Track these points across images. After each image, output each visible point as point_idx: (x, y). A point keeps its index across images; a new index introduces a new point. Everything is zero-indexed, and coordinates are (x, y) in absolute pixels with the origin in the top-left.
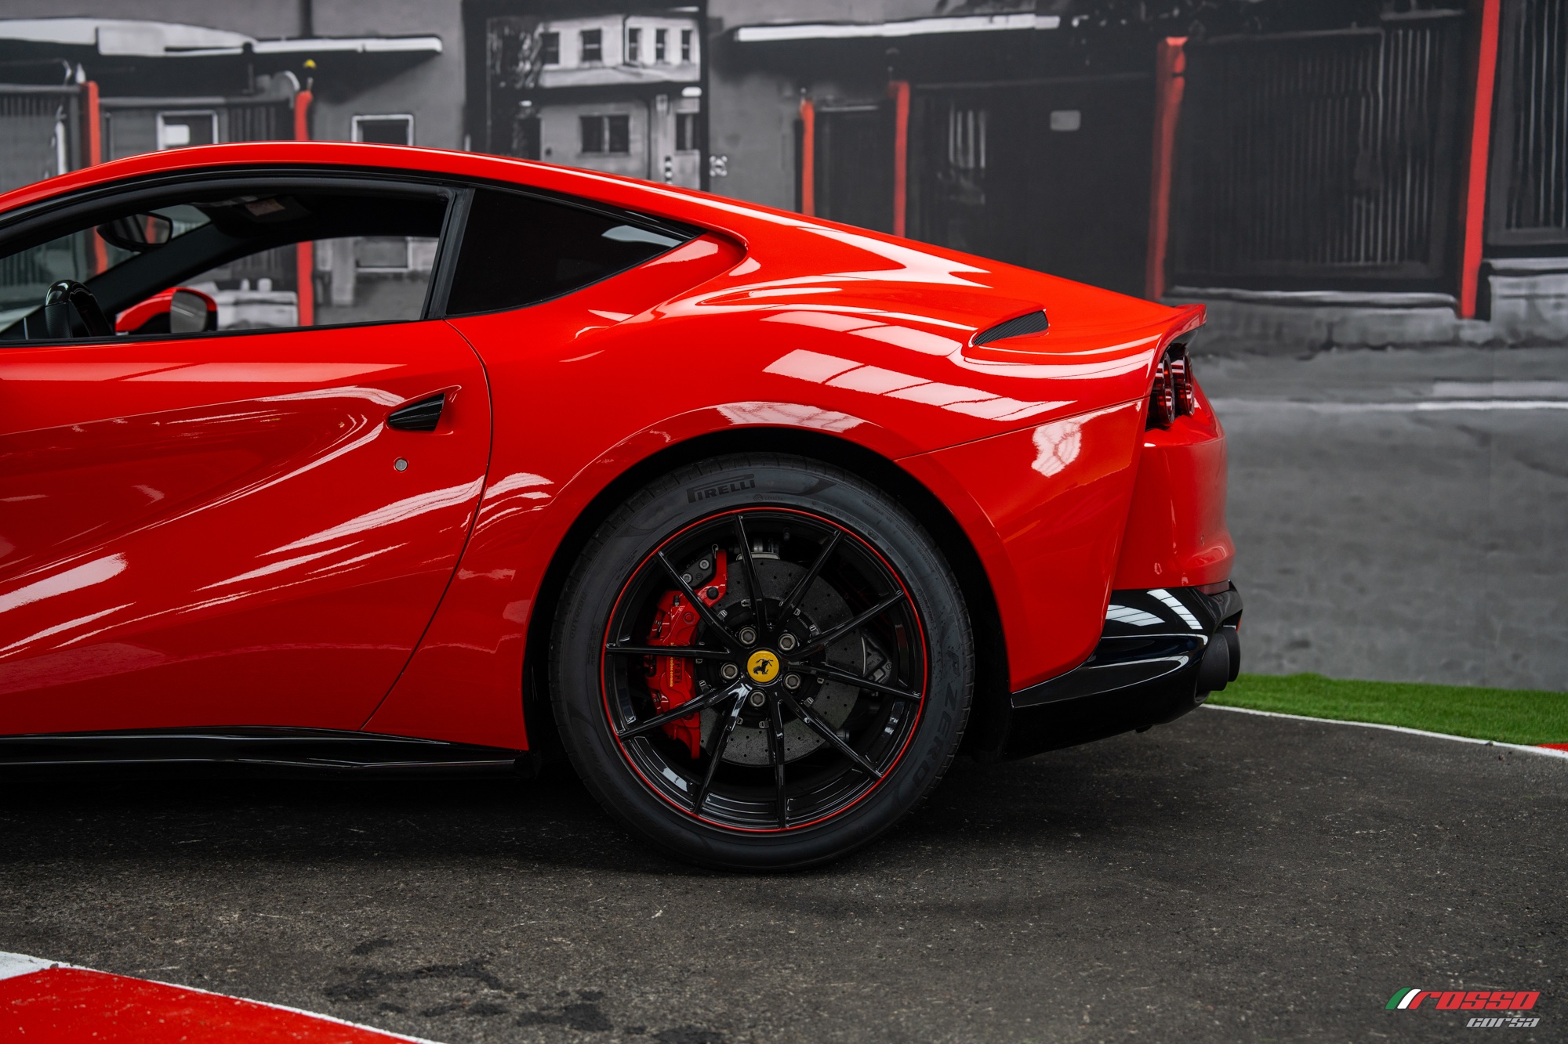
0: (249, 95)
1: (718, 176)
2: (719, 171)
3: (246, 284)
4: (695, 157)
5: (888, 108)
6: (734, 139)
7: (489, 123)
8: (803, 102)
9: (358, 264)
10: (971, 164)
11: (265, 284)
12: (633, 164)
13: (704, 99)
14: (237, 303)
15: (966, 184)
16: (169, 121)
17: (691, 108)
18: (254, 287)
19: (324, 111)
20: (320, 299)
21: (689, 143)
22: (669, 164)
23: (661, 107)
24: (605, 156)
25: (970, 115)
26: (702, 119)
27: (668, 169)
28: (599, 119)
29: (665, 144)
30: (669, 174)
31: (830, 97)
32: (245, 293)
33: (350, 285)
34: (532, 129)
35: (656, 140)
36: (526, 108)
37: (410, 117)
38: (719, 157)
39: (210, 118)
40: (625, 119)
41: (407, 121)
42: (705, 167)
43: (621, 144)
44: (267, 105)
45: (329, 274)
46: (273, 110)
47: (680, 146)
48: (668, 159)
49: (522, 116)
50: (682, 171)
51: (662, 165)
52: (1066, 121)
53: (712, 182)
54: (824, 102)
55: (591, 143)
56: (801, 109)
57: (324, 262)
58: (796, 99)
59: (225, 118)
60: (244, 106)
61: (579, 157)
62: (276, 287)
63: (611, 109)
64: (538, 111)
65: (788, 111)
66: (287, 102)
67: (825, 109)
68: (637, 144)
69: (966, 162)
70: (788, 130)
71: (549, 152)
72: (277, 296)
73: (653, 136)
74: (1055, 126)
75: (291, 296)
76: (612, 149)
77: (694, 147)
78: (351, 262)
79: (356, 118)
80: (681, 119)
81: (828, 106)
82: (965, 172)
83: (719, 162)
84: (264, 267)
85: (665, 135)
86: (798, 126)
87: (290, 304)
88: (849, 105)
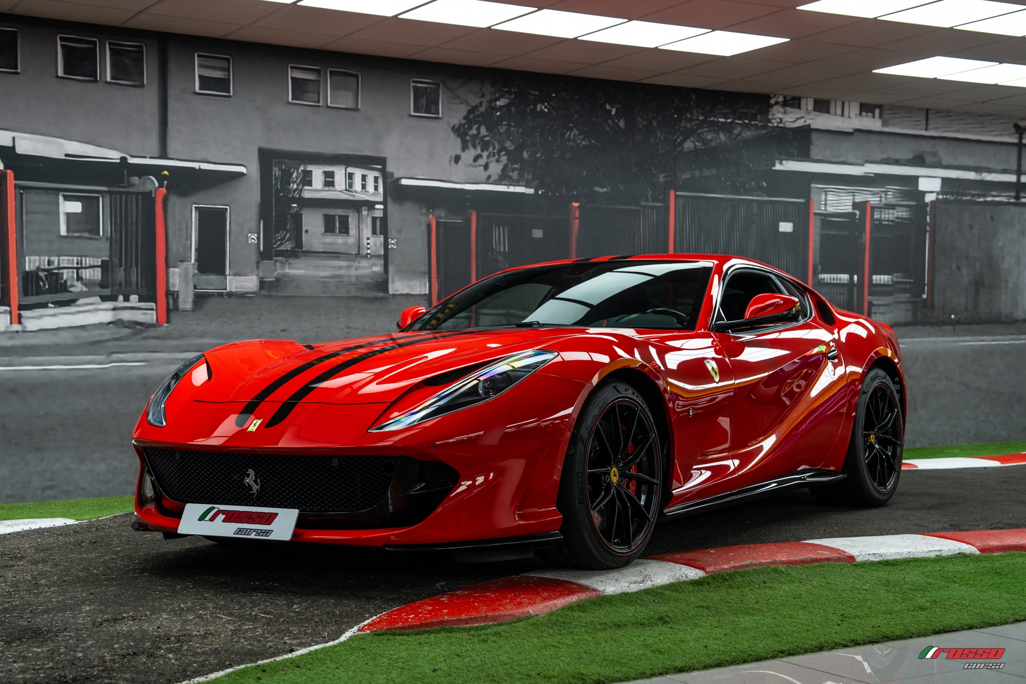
0: (122, 187)
1: (392, 248)
2: (392, 246)
3: (121, 298)
4: (382, 238)
5: (468, 221)
6: (399, 231)
7: (274, 214)
8: (431, 216)
9: (195, 287)
10: (502, 250)
11: (134, 298)
12: (351, 240)
13: (385, 210)
14: (114, 309)
15: (500, 258)
16: (66, 198)
17: (379, 214)
18: (127, 299)
19: (175, 202)
20: (171, 307)
21: (378, 232)
22: (368, 241)
23: (365, 213)
24: (337, 235)
25: (501, 228)
26: (384, 220)
27: (368, 244)
28: (334, 216)
29: (367, 231)
30: (369, 246)
31: (443, 215)
32: (121, 302)
33: (190, 299)
34: (298, 218)
35: (362, 229)
36: (295, 207)
37: (228, 207)
38: (393, 239)
39: (98, 198)
40: (347, 217)
41: (227, 209)
42: (386, 244)
43: (345, 230)
44: (137, 194)
45: (178, 292)
46: (140, 197)
47: (374, 232)
48: (368, 239)
49: (292, 212)
50: (375, 245)
51: (365, 241)
52: (538, 234)
53: (389, 250)
54: (440, 217)
55: (329, 227)
56: (430, 219)
57: (174, 285)
58: (427, 214)
59: (108, 200)
60: (121, 193)
61: (323, 234)
62: (141, 300)
63: (340, 212)
64: (301, 210)
65: (424, 219)
66: (151, 192)
67: (441, 220)
68: (353, 231)
69: (500, 249)
70: (424, 229)
71: (307, 231)
72: (142, 305)
73: (360, 227)
74: (533, 236)
75: (153, 305)
76: (340, 232)
77: (381, 234)
78: (191, 286)
79: (194, 206)
80: (374, 220)
81: (442, 219)
82: (500, 252)
83: (393, 242)
84: (134, 287)
85: (367, 227)
86: (429, 227)
87: (152, 309)
88: (451, 219)
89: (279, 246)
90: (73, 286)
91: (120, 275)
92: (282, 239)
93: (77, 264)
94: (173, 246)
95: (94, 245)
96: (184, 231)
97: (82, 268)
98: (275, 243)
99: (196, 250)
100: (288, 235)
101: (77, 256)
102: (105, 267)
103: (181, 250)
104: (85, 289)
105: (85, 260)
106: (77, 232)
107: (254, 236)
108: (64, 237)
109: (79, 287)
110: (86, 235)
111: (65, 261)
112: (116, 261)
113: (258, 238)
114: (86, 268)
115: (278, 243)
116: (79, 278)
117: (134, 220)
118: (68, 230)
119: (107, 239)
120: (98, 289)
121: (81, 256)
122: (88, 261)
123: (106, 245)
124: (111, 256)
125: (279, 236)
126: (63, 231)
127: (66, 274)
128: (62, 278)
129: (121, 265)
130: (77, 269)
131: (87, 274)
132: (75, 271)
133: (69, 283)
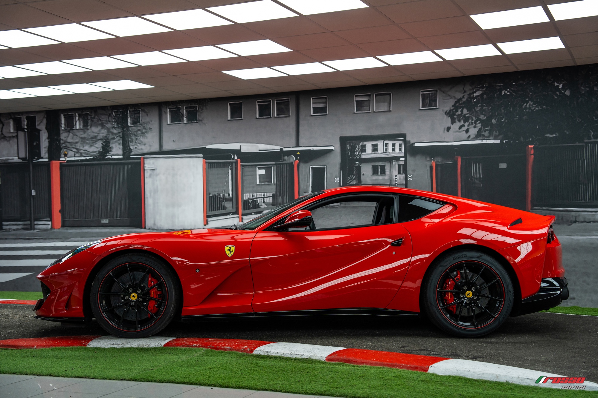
0: (281, 161)
1: (409, 180)
2: (410, 179)
4: (404, 175)
5: (456, 163)
6: (414, 171)
7: (347, 167)
8: (432, 161)
10: (478, 177)
12: (387, 177)
13: (405, 161)
15: (477, 181)
16: (259, 168)
17: (402, 163)
19: (302, 166)
21: (402, 172)
22: (396, 177)
23: (394, 163)
24: (379, 175)
25: (477, 164)
26: (405, 166)
27: (396, 179)
28: (377, 166)
29: (395, 172)
30: (396, 180)
31: (440, 160)
34: (359, 169)
35: (393, 171)
36: (358, 163)
37: (326, 166)
38: (410, 175)
39: (271, 167)
40: (384, 166)
41: (325, 167)
42: (406, 178)
43: (383, 172)
44: (286, 164)
46: (288, 165)
47: (399, 172)
48: (396, 176)
49: (356, 166)
50: (400, 179)
51: (394, 177)
52: (503, 166)
53: (408, 181)
54: (438, 161)
55: (375, 171)
56: (432, 163)
58: (430, 160)
59: (275, 167)
60: (280, 164)
61: (372, 176)
63: (381, 163)
64: (360, 165)
65: (428, 163)
66: (292, 162)
67: (438, 163)
68: (388, 172)
69: (477, 176)
70: (428, 168)
71: (363, 175)
73: (392, 170)
74: (500, 167)
76: (381, 174)
77: (403, 173)
79: (311, 167)
80: (399, 166)
81: (439, 162)
82: (477, 178)
83: (410, 177)
85: (395, 170)
86: (431, 167)
88: (445, 162)
89: (350, 183)
90: (261, 205)
91: (280, 200)
92: (351, 179)
93: (263, 196)
94: (302, 186)
95: (269, 187)
96: (306, 179)
97: (265, 197)
98: (348, 181)
99: (312, 187)
100: (354, 177)
101: (263, 193)
102: (274, 196)
103: (305, 187)
104: (266, 206)
105: (266, 194)
106: (263, 182)
107: (338, 179)
108: (258, 185)
109: (264, 206)
110: (267, 183)
111: (259, 195)
112: (278, 194)
113: (340, 179)
114: (266, 197)
115: (349, 181)
116: (264, 202)
117: (286, 176)
118: (260, 182)
119: (275, 184)
120: (271, 206)
121: (265, 193)
122: (267, 194)
123: (274, 187)
124: (276, 192)
125: (350, 178)
126: (258, 183)
127: (259, 201)
128: (257, 202)
129: (280, 196)
130: (263, 198)
131: (267, 200)
132: (262, 199)
133: (260, 204)
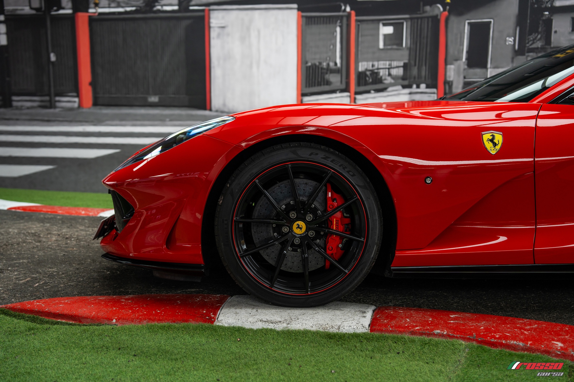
0: (420, 14)
3: (415, 86)
7: (528, 22)
9: (465, 78)
11: (423, 86)
14: (410, 93)
16: (384, 25)
18: (418, 87)
19: (453, 20)
20: (447, 91)
32: (414, 89)
33: (461, 85)
34: (549, 23)
36: (547, 14)
37: (492, 21)
39: (403, 22)
44: (428, 18)
45: (452, 82)
46: (430, 19)
49: (544, 18)
57: (450, 77)
59: (409, 23)
60: (418, 18)
61: (570, 33)
62: (428, 87)
64: (552, 16)
66: (438, 15)
72: (428, 90)
75: (435, 90)
78: (462, 77)
79: (467, 22)
84: (423, 79)
87: (434, 93)
89: (531, 45)
90: (385, 79)
91: (415, 71)
92: (534, 40)
93: (389, 65)
94: (451, 50)
95: (399, 53)
96: (459, 40)
97: (391, 68)
98: (528, 43)
99: (468, 52)
100: (539, 36)
101: (389, 60)
102: (405, 67)
103: (456, 53)
104: (393, 81)
105: (394, 63)
106: (389, 45)
107: (511, 39)
108: (382, 50)
109: (389, 80)
110: (395, 47)
111: (381, 64)
112: (413, 62)
113: (514, 41)
114: (394, 68)
115: (530, 43)
116: (390, 75)
117: (425, 35)
118: (385, 44)
119: (407, 48)
120: (400, 81)
121: (391, 61)
122: (395, 64)
123: (406, 53)
124: (409, 60)
125: (531, 38)
126: (381, 46)
127: (382, 73)
128: (379, 75)
129: (415, 65)
130: (389, 69)
131: (394, 72)
132: (387, 70)
133: (383, 78)
